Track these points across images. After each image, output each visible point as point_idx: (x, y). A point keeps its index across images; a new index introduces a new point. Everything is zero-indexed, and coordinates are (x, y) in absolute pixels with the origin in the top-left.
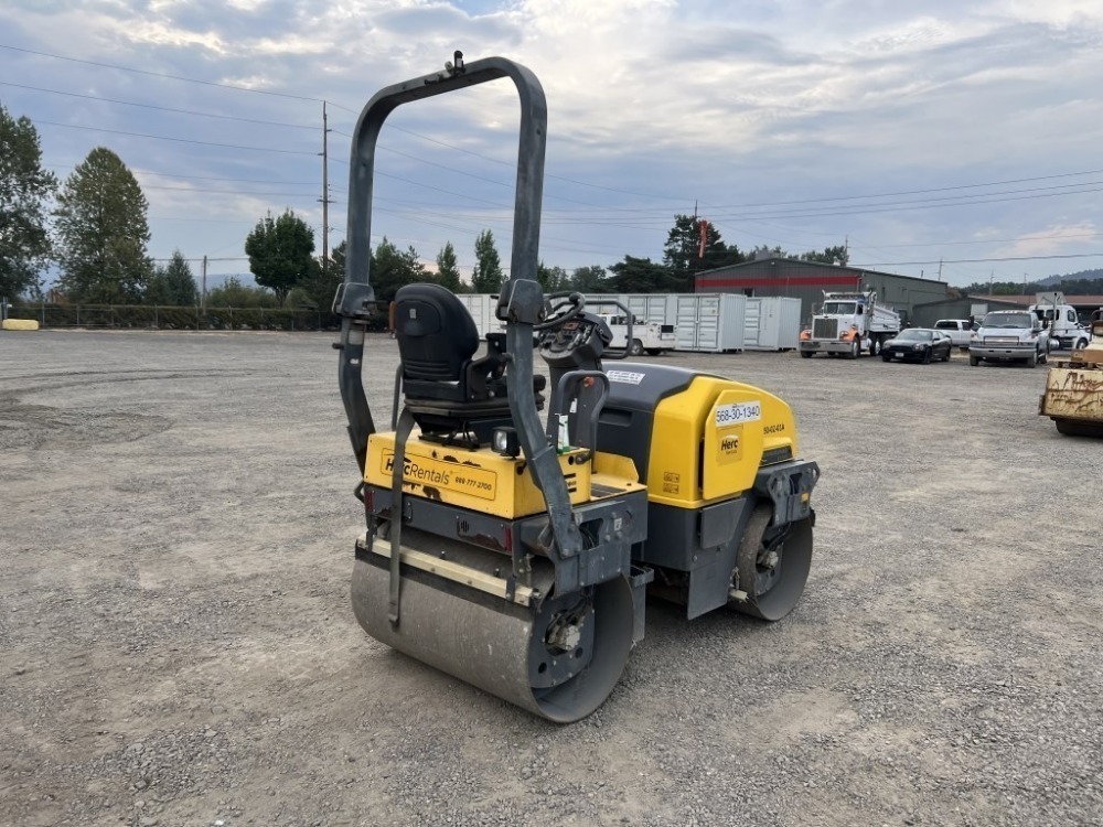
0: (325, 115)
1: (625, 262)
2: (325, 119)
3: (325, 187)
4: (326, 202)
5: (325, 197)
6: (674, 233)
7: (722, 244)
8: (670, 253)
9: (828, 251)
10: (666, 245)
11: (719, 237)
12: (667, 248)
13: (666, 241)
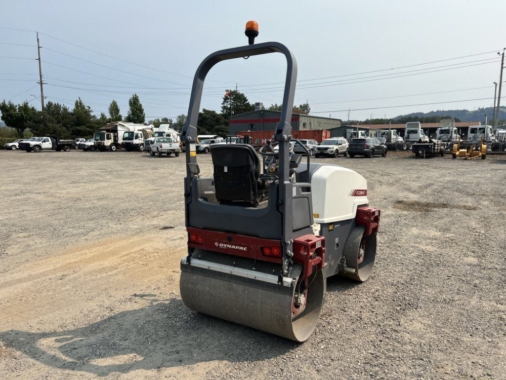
0: (38, 39)
1: (203, 112)
2: (38, 41)
3: (41, 76)
4: (41, 84)
5: (41, 81)
6: (226, 99)
7: (248, 103)
8: (224, 108)
9: (301, 106)
10: (222, 104)
11: (247, 100)
12: (222, 106)
13: (222, 102)
